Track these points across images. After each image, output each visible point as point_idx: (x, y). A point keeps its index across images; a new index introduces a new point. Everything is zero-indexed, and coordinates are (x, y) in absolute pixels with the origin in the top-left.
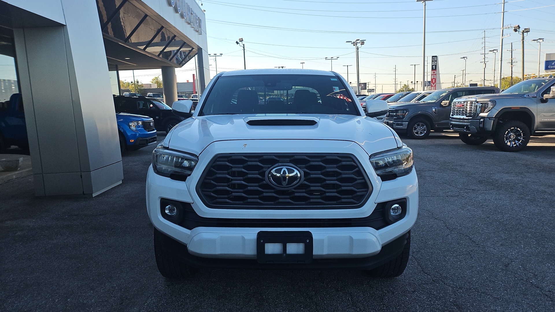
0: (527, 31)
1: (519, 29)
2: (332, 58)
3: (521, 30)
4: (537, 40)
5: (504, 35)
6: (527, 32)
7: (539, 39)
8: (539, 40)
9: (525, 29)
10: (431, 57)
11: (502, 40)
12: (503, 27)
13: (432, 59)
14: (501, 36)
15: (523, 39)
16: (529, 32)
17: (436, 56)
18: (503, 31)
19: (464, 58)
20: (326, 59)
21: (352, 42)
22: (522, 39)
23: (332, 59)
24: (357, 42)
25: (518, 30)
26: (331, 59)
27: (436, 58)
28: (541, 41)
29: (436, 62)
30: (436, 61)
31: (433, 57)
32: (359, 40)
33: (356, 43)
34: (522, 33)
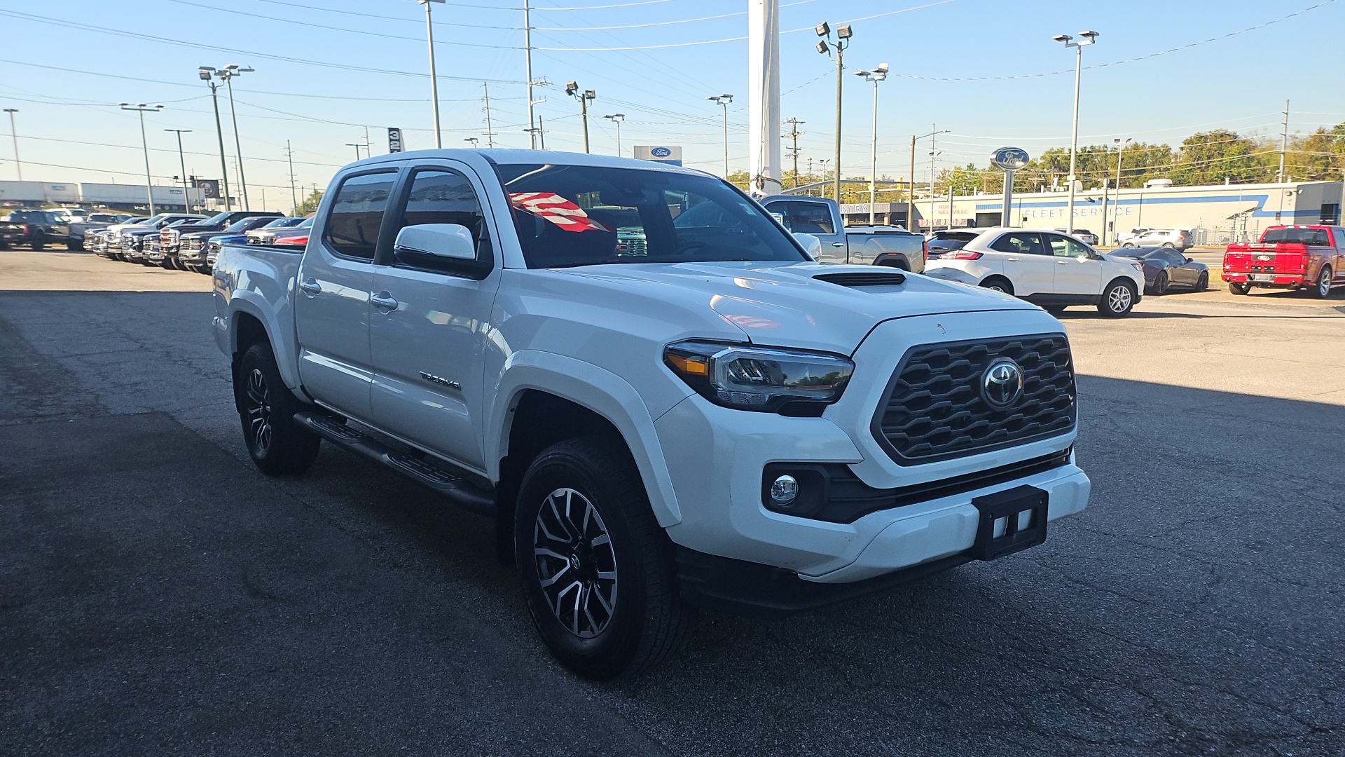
0: (589, 95)
1: (576, 89)
2: (141, 105)
3: (581, 91)
4: (612, 117)
5: (533, 99)
6: (590, 98)
7: (617, 115)
8: (616, 118)
9: (587, 91)
10: (387, 131)
11: (532, 107)
12: (530, 80)
13: (390, 135)
14: (529, 99)
15: (585, 112)
16: (594, 98)
17: (397, 130)
18: (531, 88)
19: (471, 139)
20: (125, 107)
21: (217, 71)
22: (582, 111)
23: (141, 110)
24: (231, 73)
25: (574, 91)
26: (139, 108)
27: (397, 132)
28: (619, 119)
29: (397, 142)
30: (399, 140)
31: (390, 130)
32: (237, 67)
33: (228, 74)
34: (581, 100)
